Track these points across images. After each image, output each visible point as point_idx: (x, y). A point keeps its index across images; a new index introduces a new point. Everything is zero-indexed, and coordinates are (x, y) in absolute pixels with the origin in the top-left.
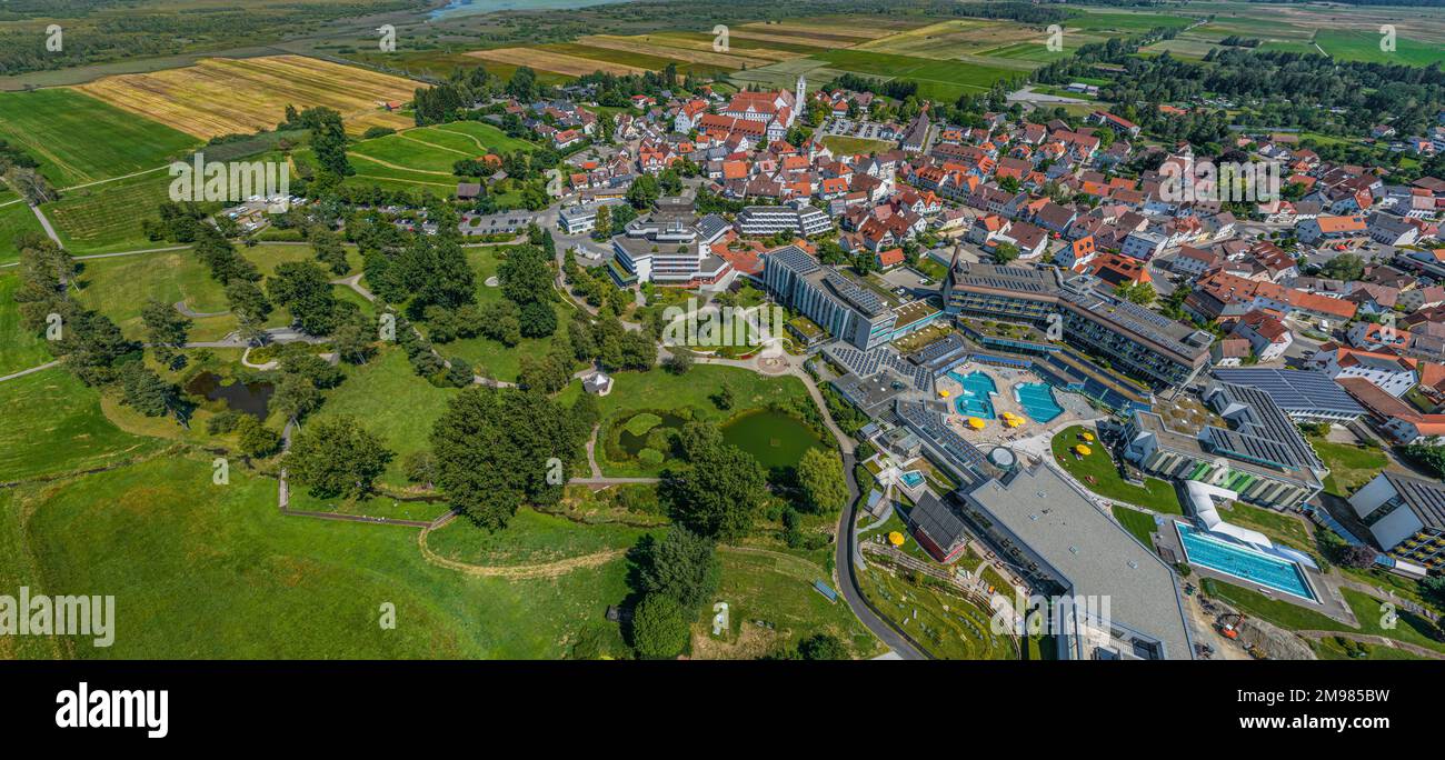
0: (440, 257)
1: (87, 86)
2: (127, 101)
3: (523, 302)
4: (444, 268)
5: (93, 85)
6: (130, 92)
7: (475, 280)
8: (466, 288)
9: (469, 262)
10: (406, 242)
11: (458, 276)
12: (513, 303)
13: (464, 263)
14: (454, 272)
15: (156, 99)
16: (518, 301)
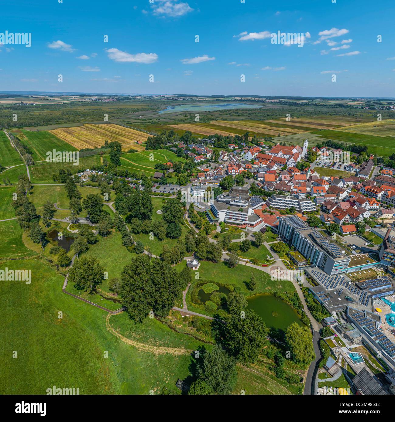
0: (142, 199)
1: (52, 131)
2: (61, 136)
3: (169, 222)
4: (143, 204)
5: (54, 131)
6: (63, 133)
7: (153, 210)
8: (149, 213)
9: (153, 203)
10: (132, 192)
11: (147, 208)
12: (166, 222)
13: (150, 203)
14: (146, 206)
15: (70, 136)
16: (168, 222)
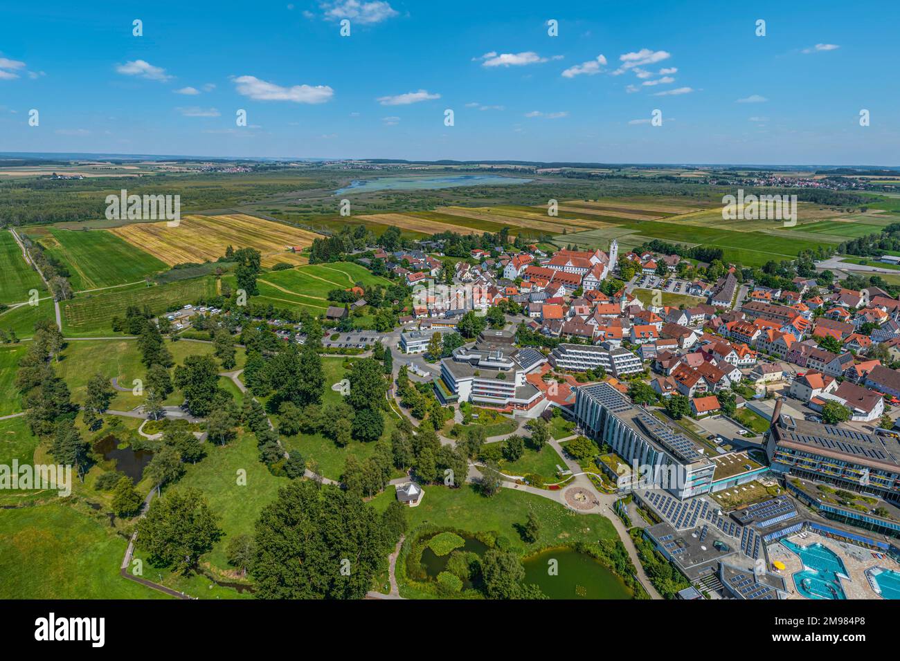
0: (302, 362)
1: (116, 229)
2: (135, 238)
3: (358, 407)
4: (303, 371)
5: (120, 229)
6: (139, 234)
7: (325, 384)
8: (316, 390)
9: (323, 369)
10: (280, 348)
11: (312, 380)
12: (351, 407)
13: (319, 370)
14: (310, 375)
15: (152, 239)
16: (355, 407)
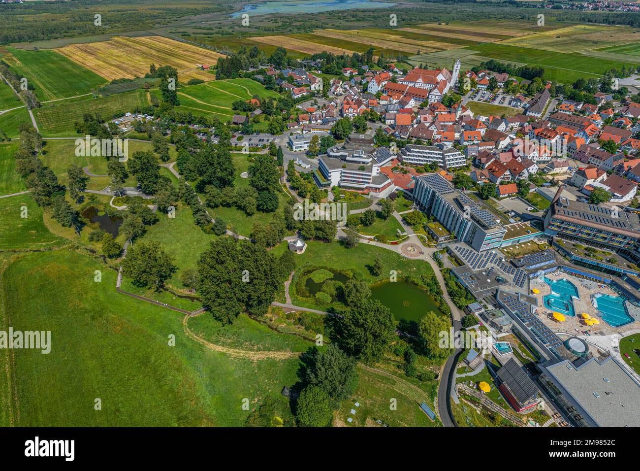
0: (218, 157)
1: (61, 49)
2: (77, 58)
3: (260, 189)
4: (219, 163)
6: (79, 53)
7: (235, 173)
8: (230, 177)
9: (234, 162)
10: (201, 146)
11: (226, 170)
12: (255, 189)
13: (230, 162)
14: (224, 167)
15: (90, 57)
16: (258, 189)
